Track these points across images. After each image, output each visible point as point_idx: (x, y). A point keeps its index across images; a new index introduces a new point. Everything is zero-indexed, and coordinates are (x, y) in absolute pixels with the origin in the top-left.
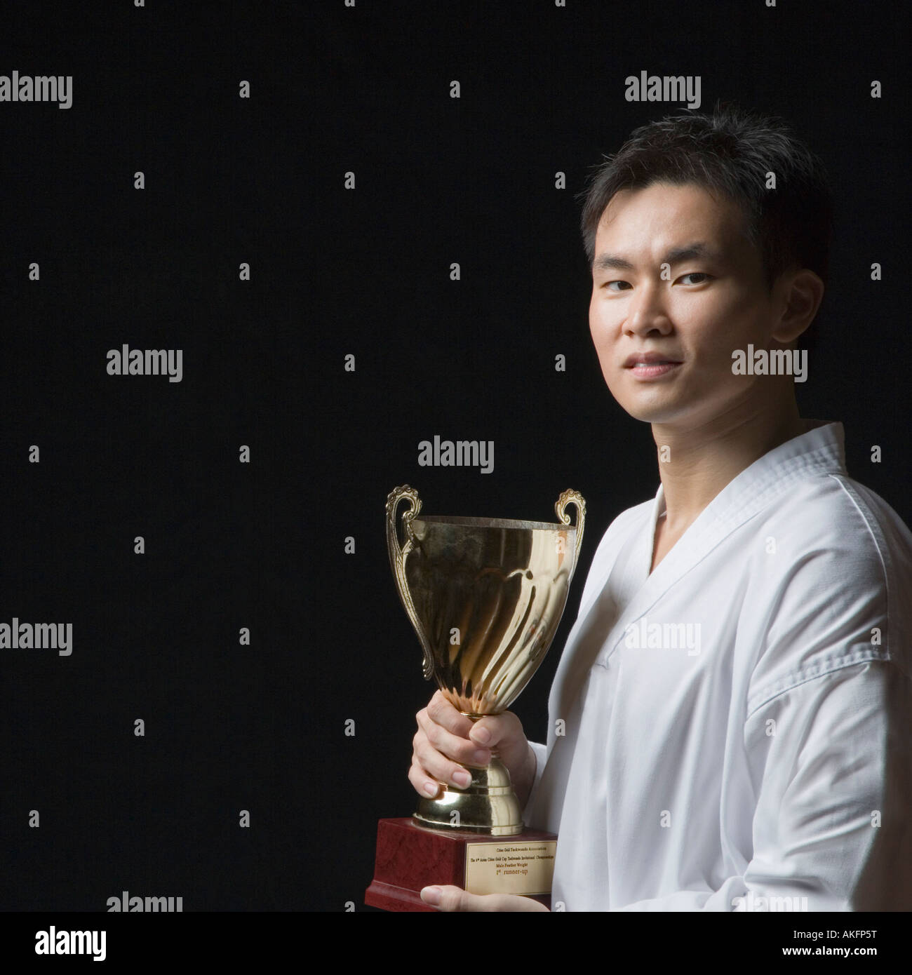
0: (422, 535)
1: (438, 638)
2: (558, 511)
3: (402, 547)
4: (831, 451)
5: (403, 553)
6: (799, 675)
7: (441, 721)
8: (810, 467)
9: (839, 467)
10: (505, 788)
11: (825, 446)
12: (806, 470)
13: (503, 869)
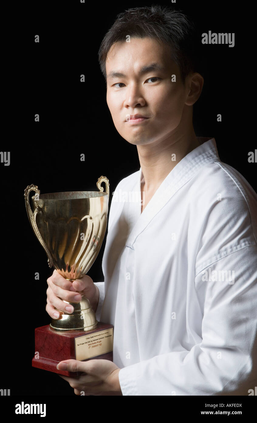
0: (42, 205)
1: (53, 249)
2: (98, 186)
3: (33, 212)
4: (213, 151)
5: (34, 215)
6: (218, 256)
7: (58, 284)
8: (206, 159)
9: (217, 158)
10: (88, 310)
11: (210, 149)
12: (205, 161)
13: (91, 346)
